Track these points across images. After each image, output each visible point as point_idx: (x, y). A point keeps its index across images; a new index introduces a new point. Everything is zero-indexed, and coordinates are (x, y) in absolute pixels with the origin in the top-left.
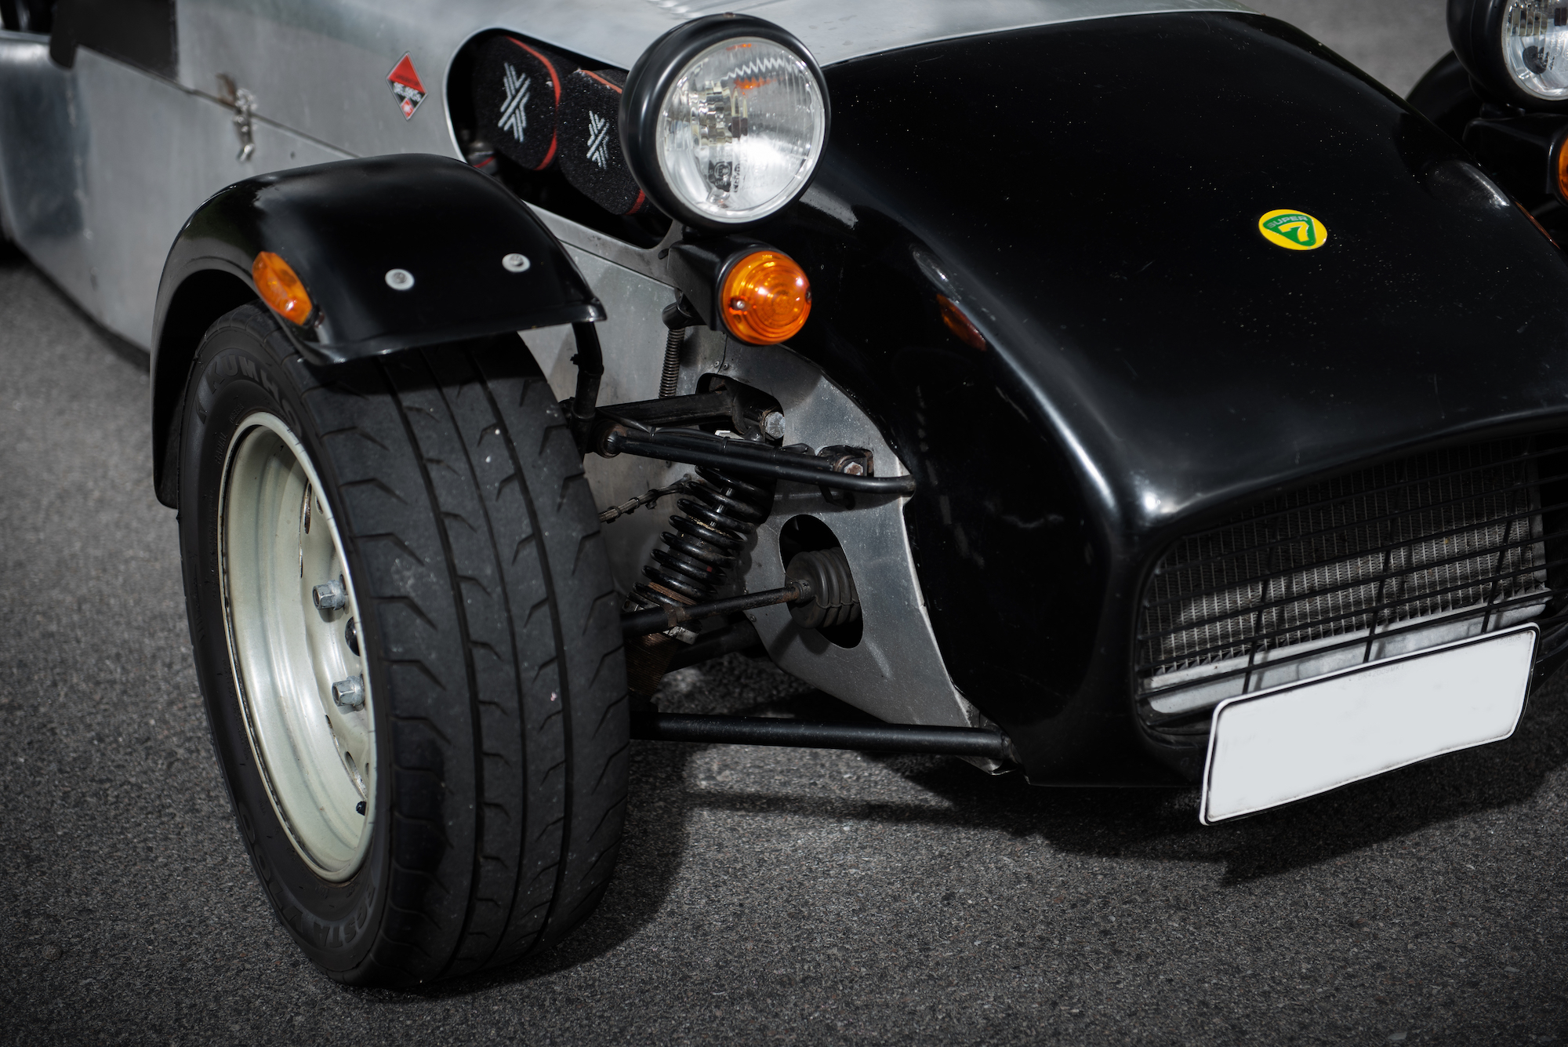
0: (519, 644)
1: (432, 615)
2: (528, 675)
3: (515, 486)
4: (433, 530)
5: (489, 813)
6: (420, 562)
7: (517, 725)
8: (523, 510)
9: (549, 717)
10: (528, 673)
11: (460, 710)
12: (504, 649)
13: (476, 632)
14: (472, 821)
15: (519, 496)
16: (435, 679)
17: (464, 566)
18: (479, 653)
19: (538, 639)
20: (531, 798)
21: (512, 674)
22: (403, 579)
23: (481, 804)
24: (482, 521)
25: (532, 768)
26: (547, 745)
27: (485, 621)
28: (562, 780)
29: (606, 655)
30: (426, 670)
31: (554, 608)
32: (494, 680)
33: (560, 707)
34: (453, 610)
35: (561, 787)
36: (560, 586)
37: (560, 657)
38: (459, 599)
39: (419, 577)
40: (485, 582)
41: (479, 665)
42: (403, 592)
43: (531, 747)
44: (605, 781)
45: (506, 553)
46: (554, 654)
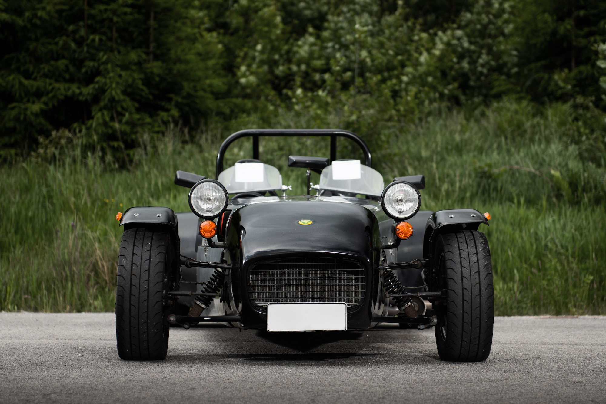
0: (141, 276)
1: (126, 269)
2: (142, 282)
3: (149, 251)
4: (131, 255)
5: (132, 307)
6: (127, 260)
7: (138, 290)
8: (149, 255)
9: (145, 290)
10: (142, 281)
11: (128, 285)
12: (138, 276)
13: (134, 273)
14: (129, 307)
15: (149, 253)
16: (124, 279)
17: (134, 262)
18: (133, 276)
19: (145, 276)
20: (140, 306)
21: (139, 281)
22: (123, 262)
23: (130, 305)
24: (140, 256)
25: (140, 299)
26: (144, 296)
27: (136, 270)
28: (146, 303)
29: (158, 282)
30: (123, 278)
31: (149, 271)
32: (135, 281)
33: (147, 289)
34: (130, 268)
35: (146, 305)
36: (151, 268)
37: (148, 280)
38: (132, 267)
39: (126, 262)
40: (137, 265)
41: (133, 278)
42: (123, 264)
43: (140, 295)
44: (155, 306)
45: (143, 261)
46: (147, 279)
